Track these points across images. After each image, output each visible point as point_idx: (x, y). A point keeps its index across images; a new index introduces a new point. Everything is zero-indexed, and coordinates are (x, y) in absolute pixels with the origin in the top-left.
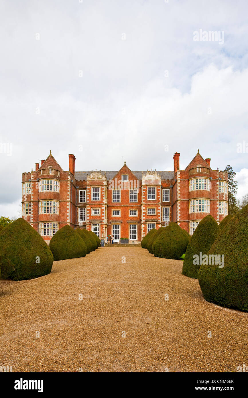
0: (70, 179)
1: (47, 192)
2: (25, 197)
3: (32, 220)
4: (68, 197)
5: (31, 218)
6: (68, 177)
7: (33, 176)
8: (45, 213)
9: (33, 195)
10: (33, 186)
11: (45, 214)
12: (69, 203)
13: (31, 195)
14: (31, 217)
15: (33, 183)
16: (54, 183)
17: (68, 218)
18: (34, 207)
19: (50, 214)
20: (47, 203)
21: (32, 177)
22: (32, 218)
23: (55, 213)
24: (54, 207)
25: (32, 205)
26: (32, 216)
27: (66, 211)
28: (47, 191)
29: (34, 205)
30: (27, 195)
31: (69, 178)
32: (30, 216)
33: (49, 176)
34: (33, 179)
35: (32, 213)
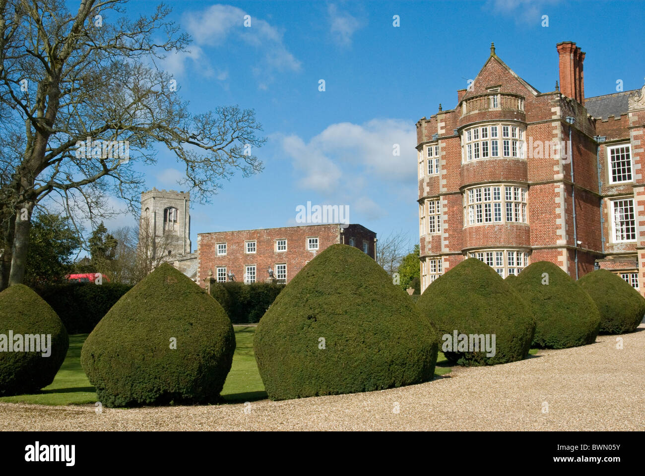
0: (559, 113)
1: (482, 162)
2: (425, 184)
3: (446, 246)
4: (556, 168)
5: (444, 243)
6: (553, 110)
7: (443, 124)
8: (480, 224)
9: (444, 177)
10: (444, 153)
11: (480, 227)
12: (562, 186)
13: (441, 178)
14: (442, 239)
15: (444, 145)
16: (506, 134)
17: (562, 232)
18: (449, 209)
19: (494, 226)
20: (483, 193)
21: (442, 128)
22: (447, 242)
23: (514, 220)
24: (508, 204)
25: (445, 206)
26: (447, 235)
27: (552, 212)
28: (481, 158)
29: (451, 205)
30: (431, 179)
31: (555, 113)
32: (439, 237)
33: (485, 117)
34: (443, 131)
35: (446, 226)
